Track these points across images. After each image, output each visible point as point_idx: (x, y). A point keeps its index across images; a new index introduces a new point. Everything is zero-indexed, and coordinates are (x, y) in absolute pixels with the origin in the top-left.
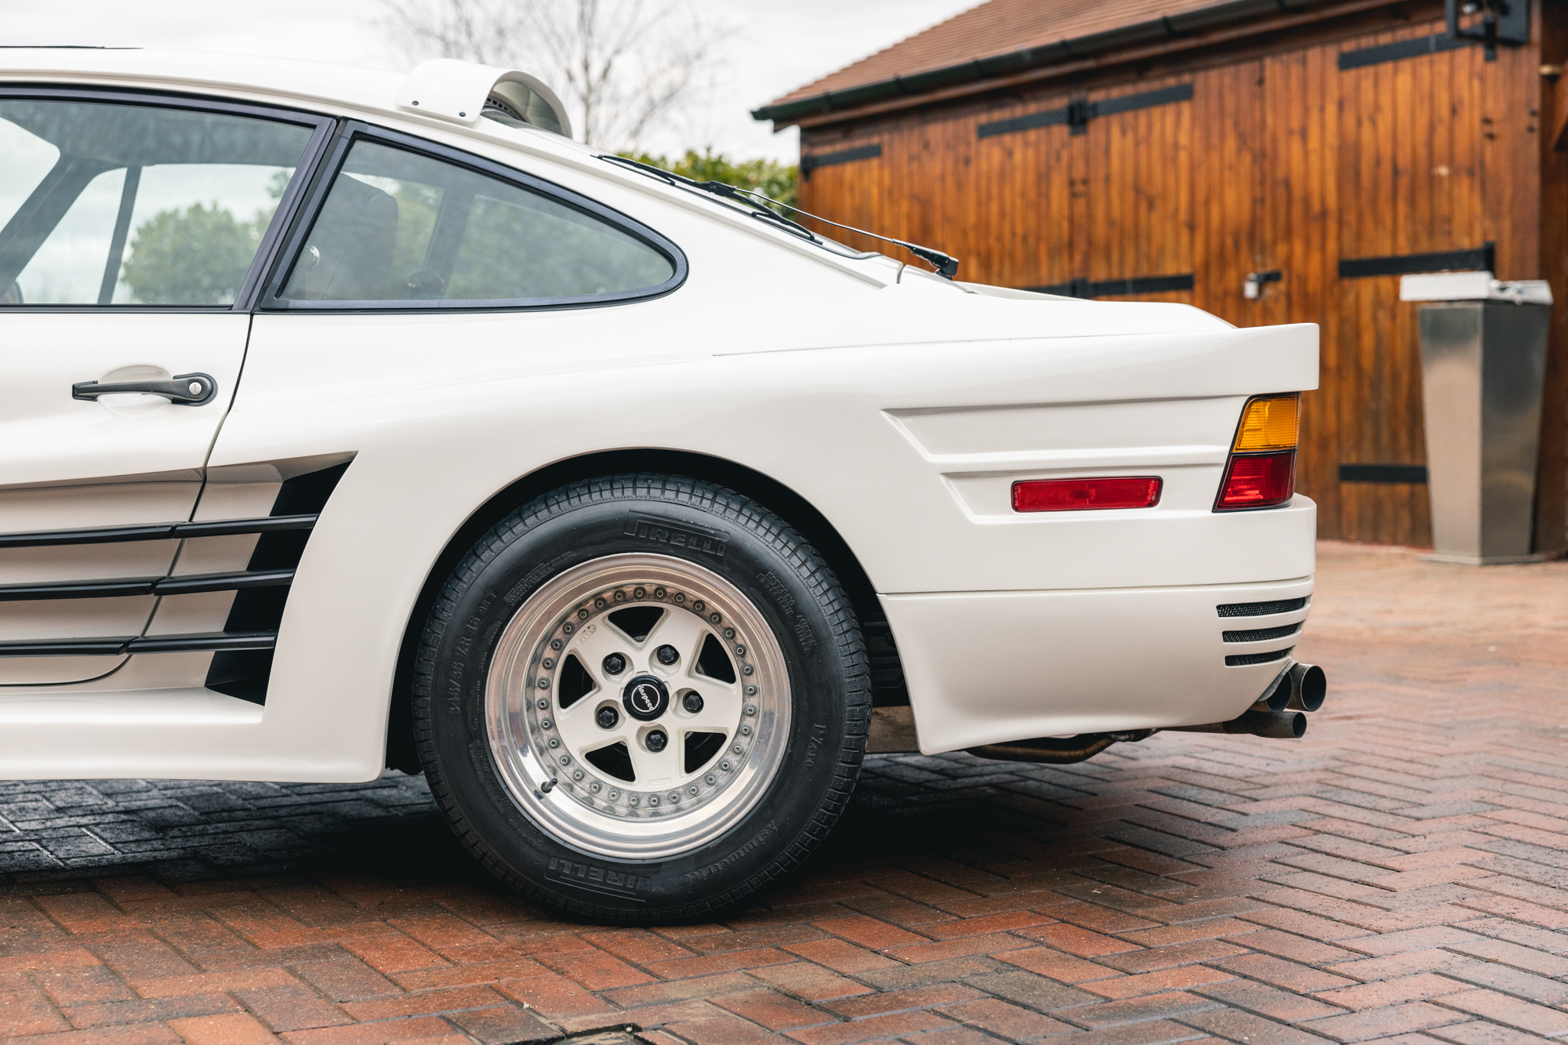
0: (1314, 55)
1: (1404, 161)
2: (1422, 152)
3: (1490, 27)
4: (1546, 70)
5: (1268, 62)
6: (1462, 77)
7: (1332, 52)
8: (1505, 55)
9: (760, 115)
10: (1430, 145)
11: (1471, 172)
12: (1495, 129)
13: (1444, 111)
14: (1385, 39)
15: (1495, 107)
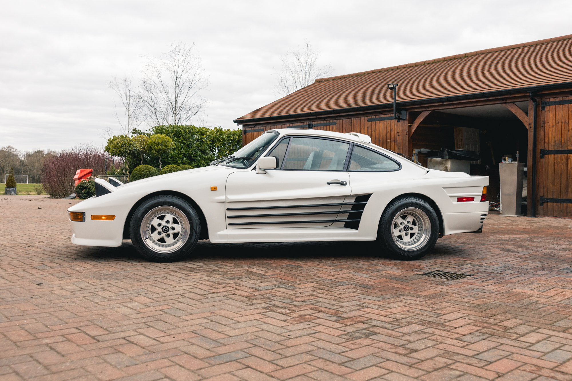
0: (362, 119)
1: (381, 138)
2: (385, 137)
3: (399, 117)
4: (409, 124)
5: (353, 119)
6: (393, 125)
7: (366, 118)
8: (401, 122)
9: (235, 122)
10: (386, 136)
11: (394, 141)
12: (399, 134)
13: (389, 130)
14: (377, 117)
15: (400, 130)
